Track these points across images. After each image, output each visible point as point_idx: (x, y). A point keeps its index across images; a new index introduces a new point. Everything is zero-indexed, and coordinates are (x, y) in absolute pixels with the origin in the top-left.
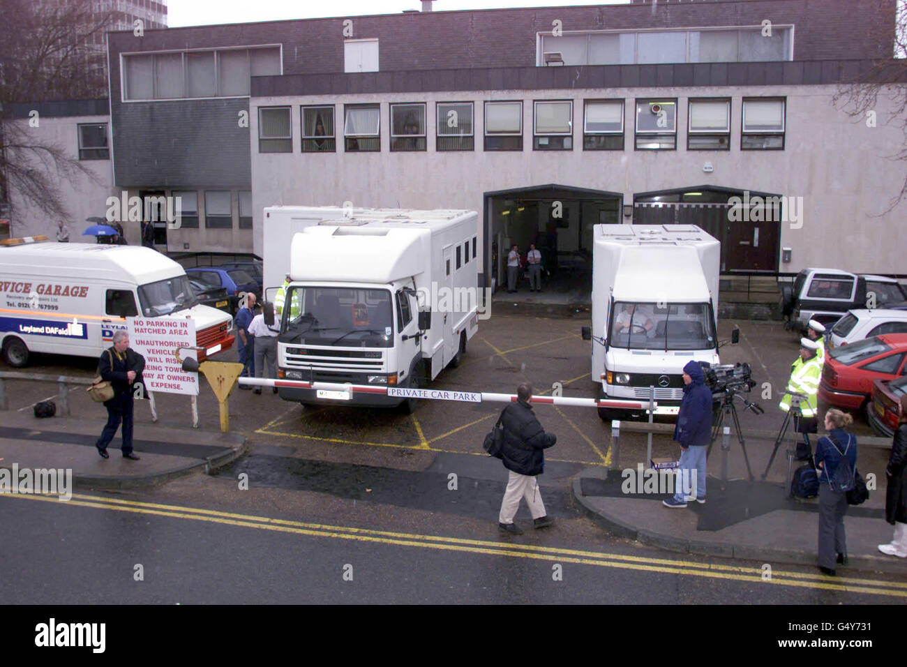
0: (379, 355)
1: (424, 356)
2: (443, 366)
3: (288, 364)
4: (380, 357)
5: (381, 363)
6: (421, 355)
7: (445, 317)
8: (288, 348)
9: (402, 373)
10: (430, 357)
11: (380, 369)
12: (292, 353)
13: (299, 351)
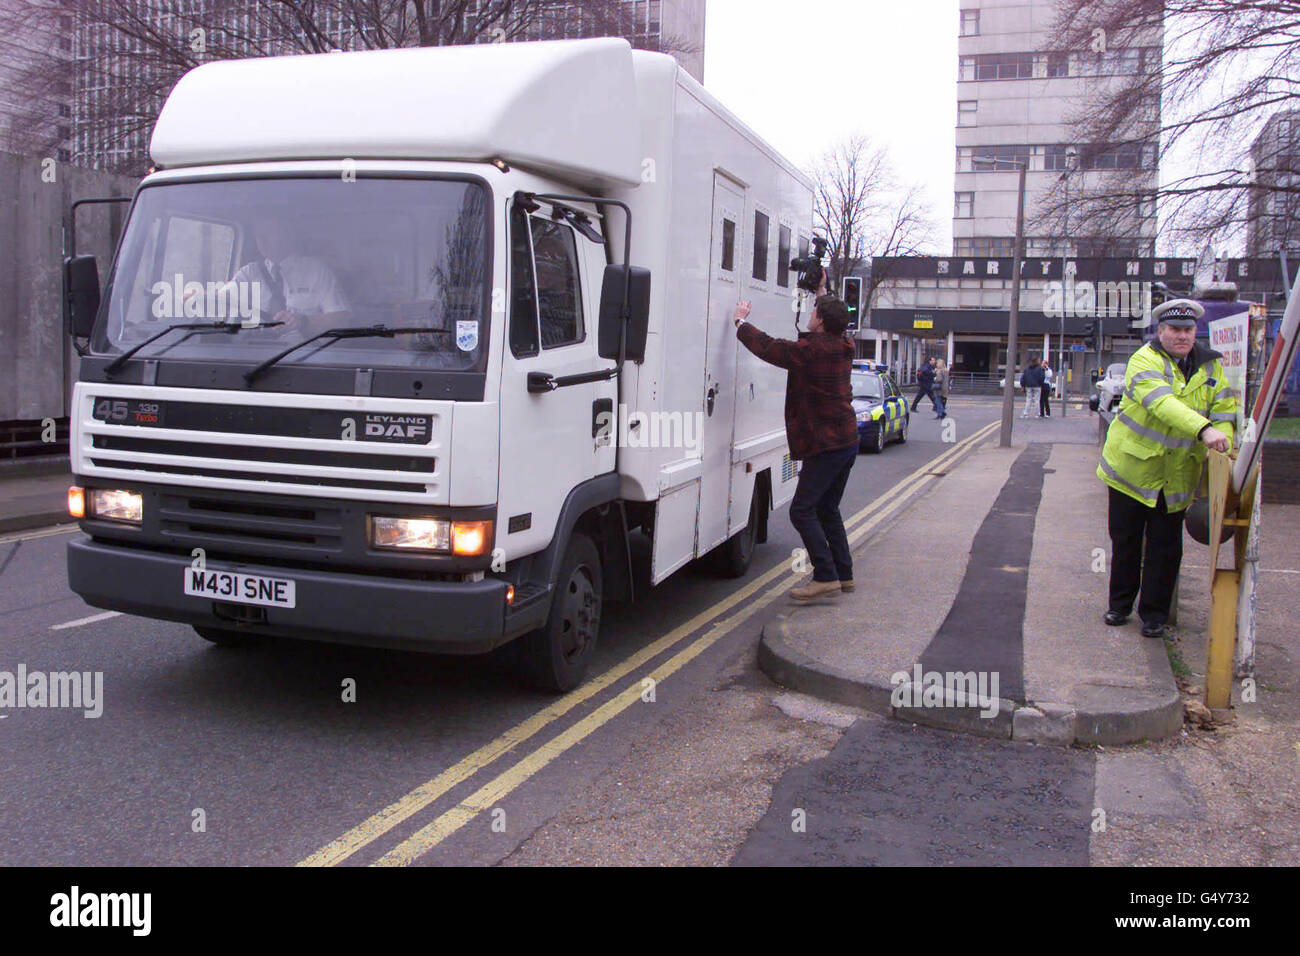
0: (424, 427)
1: (628, 494)
2: (696, 548)
3: (98, 462)
4: (424, 439)
5: (427, 464)
6: (618, 488)
7: (711, 393)
8: (99, 400)
9: (520, 523)
10: (650, 496)
11: (420, 488)
12: (109, 421)
13: (134, 411)
